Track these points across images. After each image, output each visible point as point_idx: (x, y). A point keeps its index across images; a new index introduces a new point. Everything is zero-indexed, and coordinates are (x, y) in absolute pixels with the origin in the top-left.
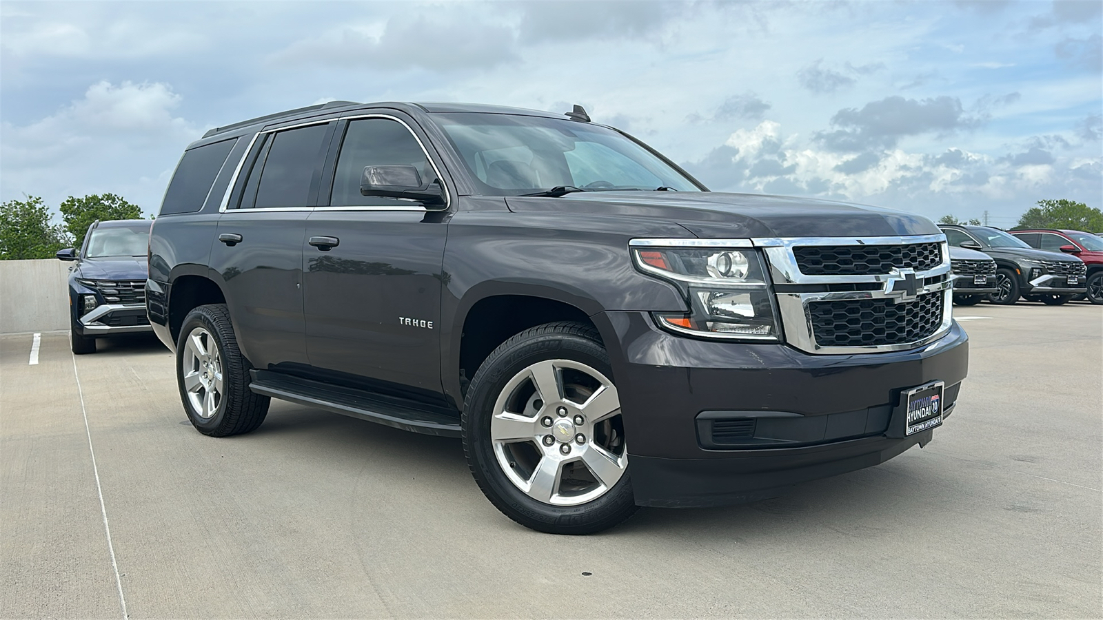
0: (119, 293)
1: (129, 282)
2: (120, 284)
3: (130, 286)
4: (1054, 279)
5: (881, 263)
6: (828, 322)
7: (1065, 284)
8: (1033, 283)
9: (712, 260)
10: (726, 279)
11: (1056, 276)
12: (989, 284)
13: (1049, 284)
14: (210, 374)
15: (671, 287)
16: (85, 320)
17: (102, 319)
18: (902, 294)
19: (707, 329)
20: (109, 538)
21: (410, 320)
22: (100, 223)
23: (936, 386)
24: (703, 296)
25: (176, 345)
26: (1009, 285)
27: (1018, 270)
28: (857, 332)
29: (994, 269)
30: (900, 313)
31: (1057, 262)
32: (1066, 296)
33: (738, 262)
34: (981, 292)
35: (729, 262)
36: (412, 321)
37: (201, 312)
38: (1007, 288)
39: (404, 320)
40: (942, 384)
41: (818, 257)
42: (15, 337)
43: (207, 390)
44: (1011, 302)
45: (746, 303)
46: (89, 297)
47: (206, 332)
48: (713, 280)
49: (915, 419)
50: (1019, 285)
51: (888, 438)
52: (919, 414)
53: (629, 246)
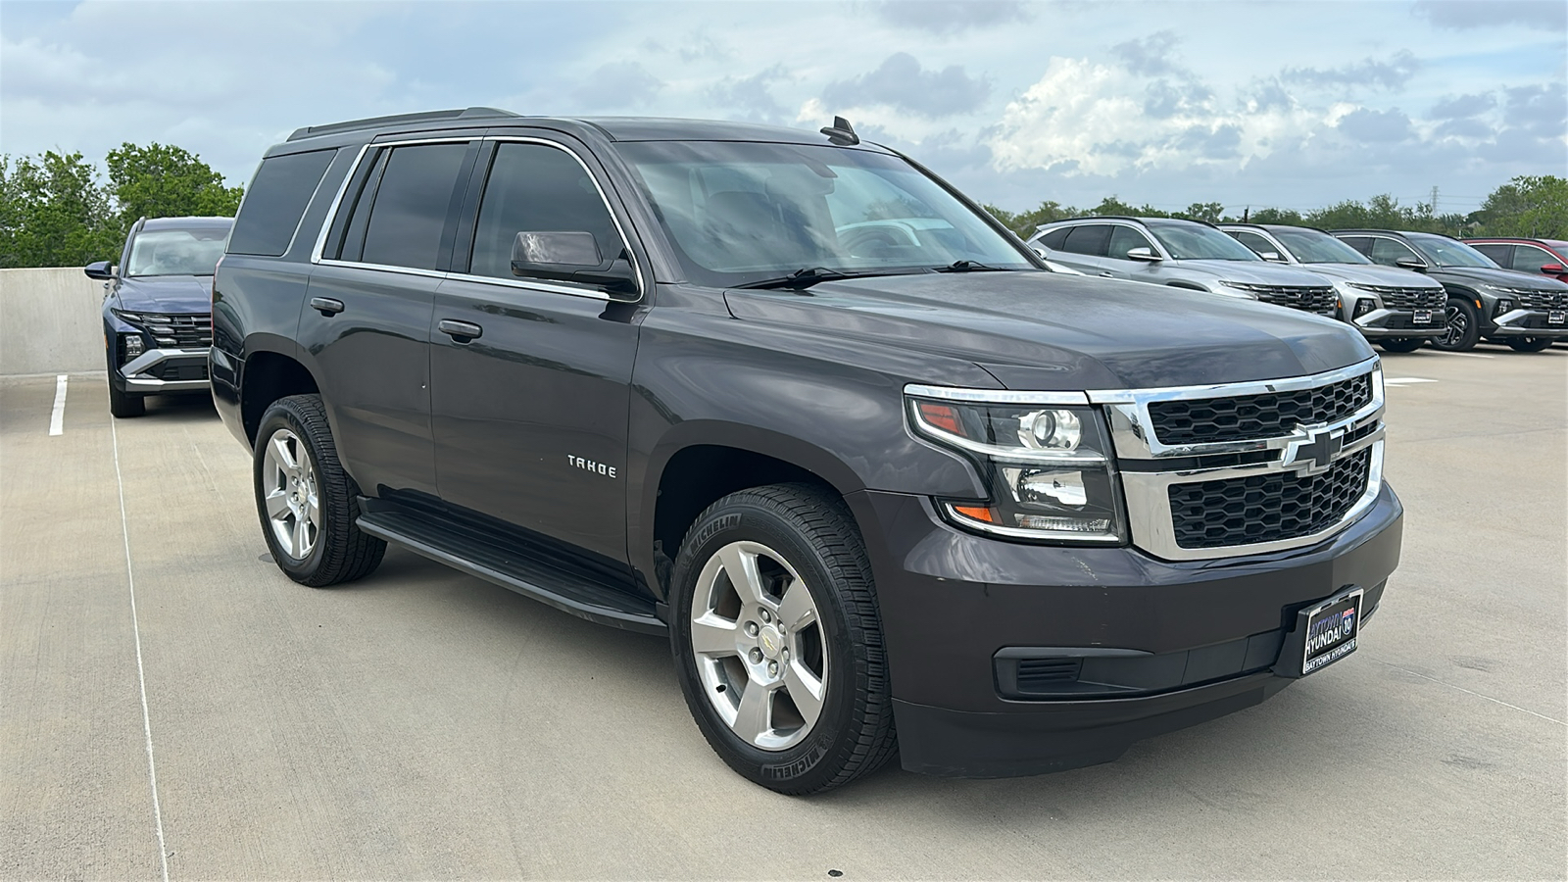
0: (176, 333)
1: (190, 317)
2: (176, 320)
3: (191, 323)
4: (1529, 316)
5: (1280, 418)
6: (1196, 511)
7: (1545, 323)
8: (1498, 321)
9: (1027, 420)
10: (1046, 450)
11: (1533, 312)
12: (1435, 323)
13: (1521, 323)
14: (302, 497)
15: (965, 462)
16: (128, 370)
17: (154, 370)
18: (1308, 463)
19: (1016, 525)
20: (154, 780)
21: (583, 460)
22: (148, 222)
23: (1350, 596)
24: (1012, 476)
25: (253, 446)
26: (1463, 323)
27: (1478, 302)
28: (1237, 523)
29: (1444, 300)
30: (1304, 490)
31: (1536, 291)
32: (1543, 340)
33: (1065, 426)
34: (1422, 334)
35: (1052, 426)
36: (586, 463)
37: (285, 407)
38: (1460, 327)
39: (574, 460)
40: (1361, 592)
41: (1185, 415)
42: (31, 381)
43: (297, 519)
44: (1466, 347)
45: (1074, 484)
46: (132, 337)
47: (295, 437)
48: (1027, 451)
49: (1317, 648)
50: (1478, 324)
51: (1275, 675)
52: (1324, 640)
53: (904, 394)
